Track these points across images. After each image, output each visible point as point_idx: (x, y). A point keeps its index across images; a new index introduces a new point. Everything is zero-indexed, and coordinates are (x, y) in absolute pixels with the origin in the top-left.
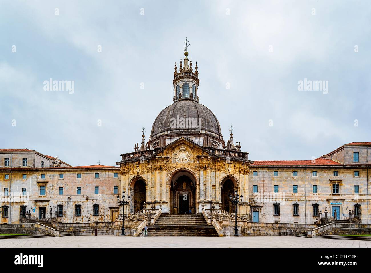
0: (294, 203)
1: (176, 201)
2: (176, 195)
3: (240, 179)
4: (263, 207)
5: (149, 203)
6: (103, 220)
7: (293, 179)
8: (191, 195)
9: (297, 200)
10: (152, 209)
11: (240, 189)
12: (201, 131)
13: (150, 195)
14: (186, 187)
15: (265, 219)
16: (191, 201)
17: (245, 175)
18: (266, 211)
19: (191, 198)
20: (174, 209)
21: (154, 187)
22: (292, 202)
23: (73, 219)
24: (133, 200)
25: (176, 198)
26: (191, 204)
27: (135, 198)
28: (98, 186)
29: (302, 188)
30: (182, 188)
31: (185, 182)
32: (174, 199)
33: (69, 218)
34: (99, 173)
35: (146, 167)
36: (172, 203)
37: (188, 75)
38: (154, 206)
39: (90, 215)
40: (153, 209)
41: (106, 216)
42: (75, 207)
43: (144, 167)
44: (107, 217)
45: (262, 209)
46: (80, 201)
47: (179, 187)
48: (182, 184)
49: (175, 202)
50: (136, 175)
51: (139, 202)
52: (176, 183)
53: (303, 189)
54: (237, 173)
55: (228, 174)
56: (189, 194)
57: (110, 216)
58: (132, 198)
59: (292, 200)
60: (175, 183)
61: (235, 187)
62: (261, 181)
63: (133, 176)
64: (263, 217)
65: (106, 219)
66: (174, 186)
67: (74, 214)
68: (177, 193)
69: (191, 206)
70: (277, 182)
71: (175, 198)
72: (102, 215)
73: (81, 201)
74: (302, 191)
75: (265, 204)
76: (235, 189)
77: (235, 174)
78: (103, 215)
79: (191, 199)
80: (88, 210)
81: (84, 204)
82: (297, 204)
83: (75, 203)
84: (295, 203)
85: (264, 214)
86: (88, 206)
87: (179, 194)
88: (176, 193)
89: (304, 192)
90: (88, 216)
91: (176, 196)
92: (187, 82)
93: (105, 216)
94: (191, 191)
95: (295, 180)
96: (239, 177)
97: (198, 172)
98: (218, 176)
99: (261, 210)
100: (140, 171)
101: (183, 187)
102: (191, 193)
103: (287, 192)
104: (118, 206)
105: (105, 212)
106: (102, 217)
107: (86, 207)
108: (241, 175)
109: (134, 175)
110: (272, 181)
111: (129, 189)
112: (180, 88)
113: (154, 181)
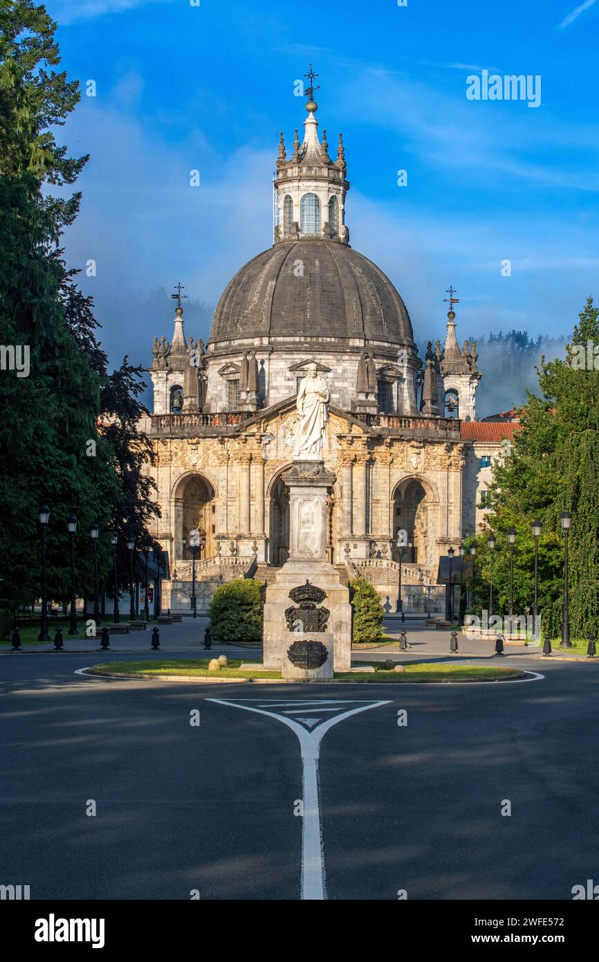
5: (223, 538)
10: (231, 553)
11: (439, 506)
12: (353, 343)
13: (225, 519)
20: (281, 550)
21: (235, 501)
32: (280, 526)
35: (215, 453)
36: (277, 536)
37: (316, 172)
40: (235, 552)
43: (210, 452)
49: (283, 534)
50: (191, 468)
54: (433, 468)
55: (410, 472)
58: (179, 524)
61: (428, 501)
63: (182, 470)
66: (281, 495)
71: (283, 525)
77: (427, 471)
88: (285, 512)
92: (314, 192)
96: (437, 476)
97: (338, 468)
100: (201, 461)
108: (444, 473)
109: (185, 468)
111: (170, 502)
112: (296, 206)
113: (235, 488)
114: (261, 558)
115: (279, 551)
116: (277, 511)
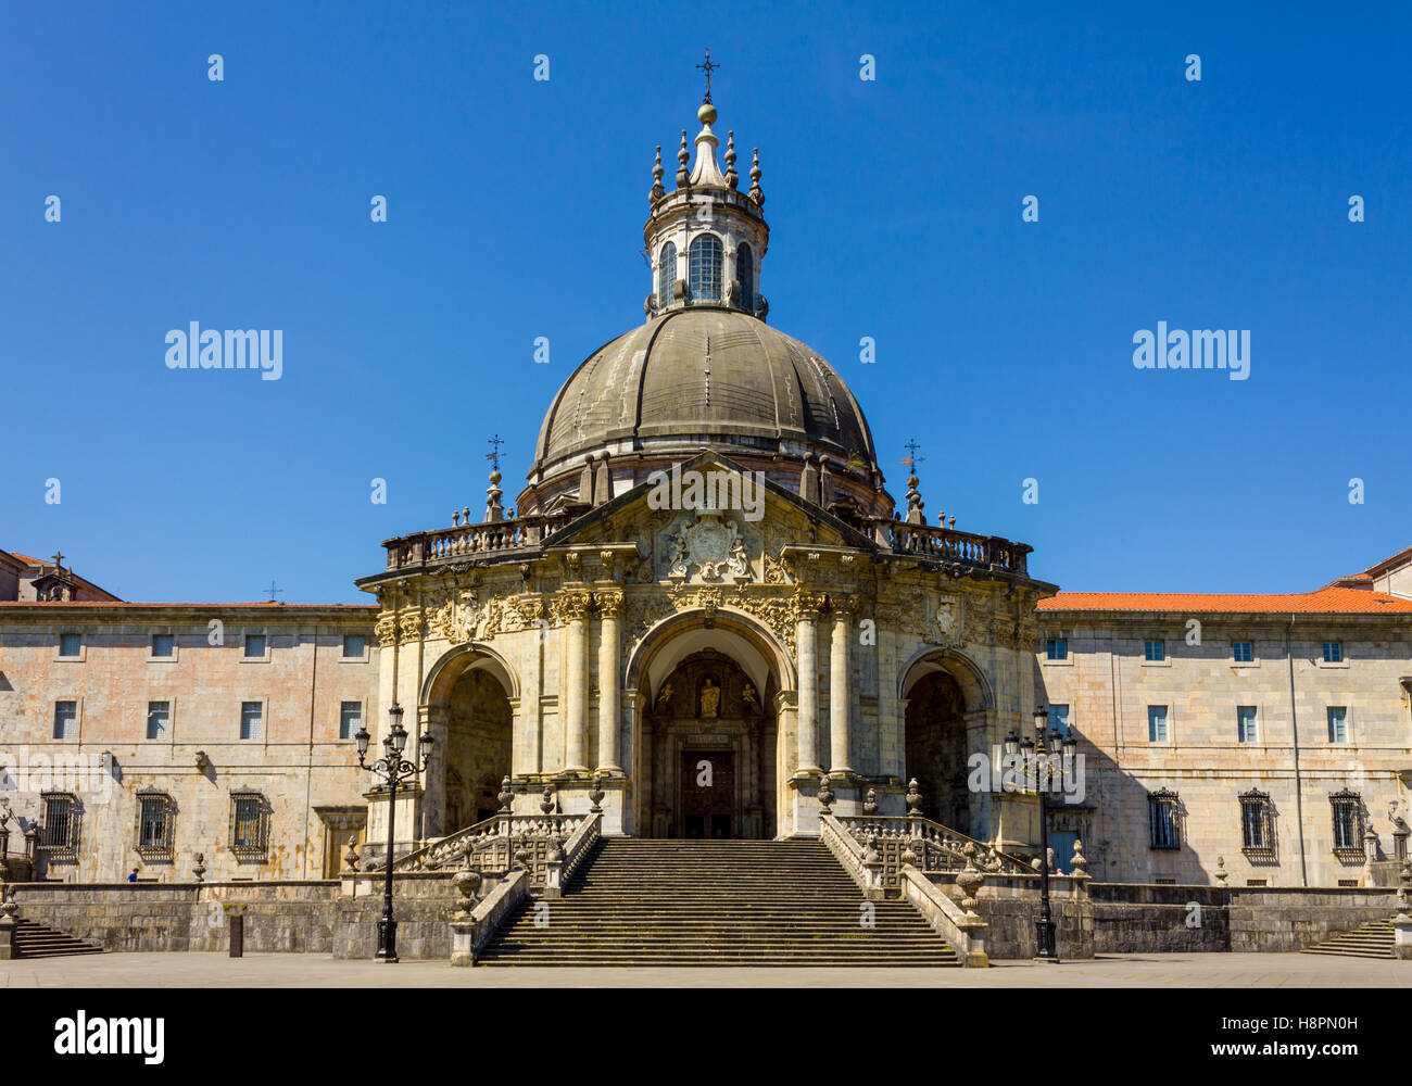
0: (1246, 788)
1: (669, 780)
2: (670, 746)
3: (993, 669)
4: (1099, 811)
5: (528, 785)
6: (281, 871)
7: (1236, 674)
8: (746, 748)
9: (1258, 774)
10: (543, 813)
11: (995, 717)
13: (535, 745)
14: (718, 709)
15: (1109, 867)
16: (746, 779)
17: (1018, 650)
18: (1113, 827)
19: (746, 762)
21: (555, 704)
22: (1233, 783)
23: (121, 863)
24: (441, 773)
25: (669, 762)
26: (746, 794)
27: (455, 761)
28: (257, 699)
29: (1278, 717)
30: (698, 715)
31: (716, 683)
32: (654, 767)
33: (101, 857)
34: (265, 632)
36: (648, 786)
38: (553, 799)
39: (215, 848)
40: (553, 813)
41: (298, 849)
42: (134, 802)
44: (301, 855)
45: (1095, 820)
46: (162, 770)
47: (686, 706)
48: (699, 696)
50: (464, 638)
51: (471, 781)
52: (669, 686)
53: (1286, 724)
54: (981, 640)
55: (936, 644)
56: (735, 744)
57: (316, 853)
58: (438, 759)
59: (1235, 774)
60: (664, 686)
61: (970, 708)
62: (1086, 686)
63: (446, 647)
64: (1101, 859)
65: (297, 867)
66: (657, 703)
67: (130, 839)
68: (670, 738)
69: (745, 804)
70: (1163, 688)
72: (274, 847)
73: (168, 771)
74: (1279, 732)
75: (1108, 796)
76: (972, 720)
77: (969, 644)
78: (282, 848)
79: (746, 770)
80: (204, 817)
81: (182, 786)
82: (1259, 796)
83: (134, 782)
84: (1249, 790)
85: (1106, 843)
86: (201, 801)
87: (680, 744)
88: (666, 738)
89: (1291, 739)
90: (200, 850)
91: (669, 754)
92: (712, 233)
93: (291, 849)
94: (743, 730)
95: (1244, 679)
96: (989, 657)
98: (892, 651)
99: (1089, 826)
100: (484, 623)
101: (705, 707)
102: (745, 739)
103: (1208, 737)
104: (362, 802)
105: (293, 832)
106: (278, 854)
107: (194, 803)
108: (1002, 652)
109: (452, 643)
110: (1138, 686)
111: (419, 715)
112: (681, 255)
113: (557, 675)
114: (612, 826)
115: (652, 818)
116: (648, 737)
